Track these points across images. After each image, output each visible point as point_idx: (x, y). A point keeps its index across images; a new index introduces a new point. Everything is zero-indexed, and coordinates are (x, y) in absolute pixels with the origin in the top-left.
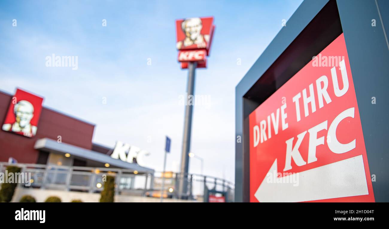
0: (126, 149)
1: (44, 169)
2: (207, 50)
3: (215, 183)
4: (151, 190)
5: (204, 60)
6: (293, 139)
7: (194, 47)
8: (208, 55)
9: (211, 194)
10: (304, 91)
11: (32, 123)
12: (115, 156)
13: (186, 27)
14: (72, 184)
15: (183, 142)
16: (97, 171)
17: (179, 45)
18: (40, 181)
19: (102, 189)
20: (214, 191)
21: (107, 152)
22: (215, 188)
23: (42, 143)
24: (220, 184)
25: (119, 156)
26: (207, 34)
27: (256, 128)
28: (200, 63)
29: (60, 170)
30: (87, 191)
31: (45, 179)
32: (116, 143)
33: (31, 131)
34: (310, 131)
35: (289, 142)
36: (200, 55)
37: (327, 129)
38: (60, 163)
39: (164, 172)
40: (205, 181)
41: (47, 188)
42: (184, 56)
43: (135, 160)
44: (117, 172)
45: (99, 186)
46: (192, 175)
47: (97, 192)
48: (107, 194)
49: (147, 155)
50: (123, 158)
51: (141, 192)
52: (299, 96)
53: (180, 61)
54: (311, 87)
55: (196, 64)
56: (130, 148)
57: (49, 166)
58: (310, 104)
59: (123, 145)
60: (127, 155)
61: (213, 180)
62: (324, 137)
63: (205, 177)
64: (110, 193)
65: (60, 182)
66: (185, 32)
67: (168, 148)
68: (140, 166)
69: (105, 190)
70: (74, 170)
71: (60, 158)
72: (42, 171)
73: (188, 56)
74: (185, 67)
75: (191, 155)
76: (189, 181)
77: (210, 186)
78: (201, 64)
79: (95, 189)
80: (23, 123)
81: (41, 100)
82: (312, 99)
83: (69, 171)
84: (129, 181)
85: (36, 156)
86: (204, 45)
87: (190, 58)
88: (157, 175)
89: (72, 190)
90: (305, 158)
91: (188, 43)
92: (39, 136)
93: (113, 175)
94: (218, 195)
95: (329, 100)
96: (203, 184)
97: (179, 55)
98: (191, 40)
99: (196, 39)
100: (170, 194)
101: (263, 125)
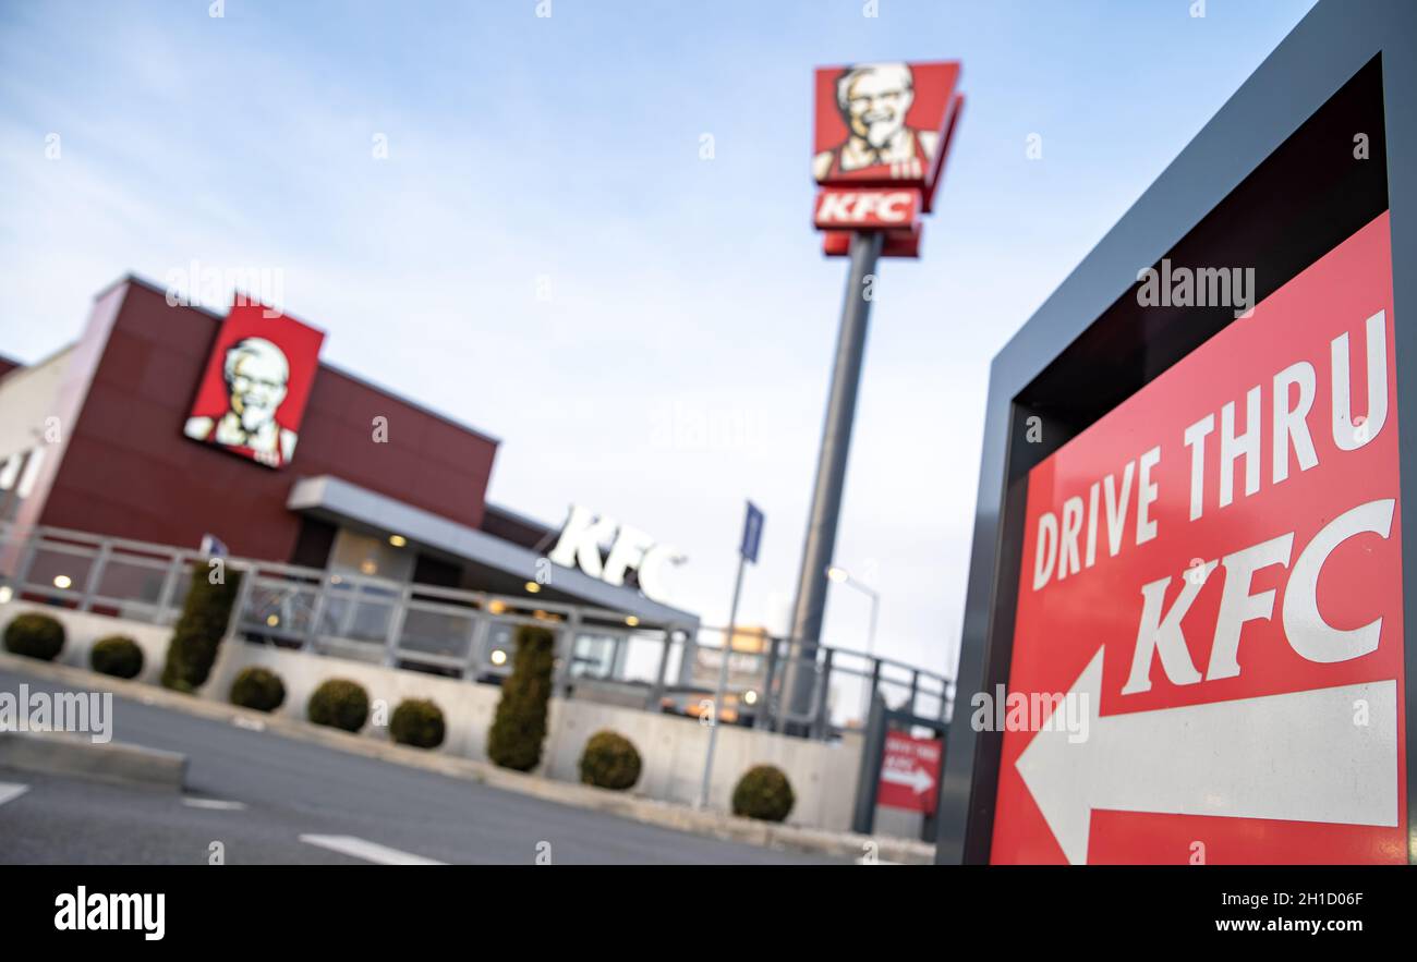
0: (602, 535)
1: (315, 582)
2: (925, 190)
3: (914, 687)
4: (683, 689)
5: (914, 225)
6: (1167, 581)
7: (877, 173)
8: (926, 208)
9: (893, 725)
10: (1228, 411)
11: (281, 419)
12: (562, 555)
13: (851, 99)
14: (404, 645)
15: (810, 527)
16: (496, 605)
17: (822, 165)
18: (302, 622)
19: (507, 671)
20: (906, 717)
21: (539, 539)
22: (911, 703)
23: (313, 492)
24: (930, 693)
25: (576, 558)
26: (932, 128)
27: (1047, 521)
28: (896, 235)
29: (368, 590)
30: (456, 674)
31: (316, 618)
32: (571, 510)
33: (279, 447)
34: (1226, 561)
35: (1154, 592)
36: (896, 207)
37: (1287, 566)
38: (370, 567)
39: (731, 631)
40: (876, 677)
41: (323, 652)
42: (836, 207)
43: (631, 576)
44: (564, 617)
45: (499, 657)
46: (830, 652)
47: (491, 679)
48: (523, 691)
49: (677, 562)
50: (591, 564)
51: (644, 692)
52: (1206, 425)
53: (820, 227)
54: (1254, 397)
55: (878, 239)
56: (617, 533)
57: (335, 575)
58: (1240, 463)
59: (596, 521)
60: (604, 557)
61: (907, 677)
62: (1272, 593)
63: (878, 663)
64: (535, 686)
65: (366, 634)
66: (846, 116)
67: (750, 548)
68: (648, 599)
69: (516, 676)
70: (416, 597)
71: (371, 547)
72: (310, 589)
73: (850, 208)
74: (835, 252)
75: (834, 574)
76: (819, 670)
77: (895, 698)
78: (898, 242)
79: (485, 668)
80: (253, 417)
81: (316, 337)
82: (1250, 443)
83: (399, 599)
84: (606, 648)
85: (290, 536)
86: (915, 170)
87: (859, 215)
88: (704, 637)
89: (406, 665)
90: (1201, 659)
91: (855, 159)
92: (303, 465)
93: (550, 623)
94: (919, 732)
95: (1308, 459)
96: (868, 683)
97: (820, 203)
98: (869, 147)
99: (887, 145)
100: (745, 710)
101: (1073, 515)
